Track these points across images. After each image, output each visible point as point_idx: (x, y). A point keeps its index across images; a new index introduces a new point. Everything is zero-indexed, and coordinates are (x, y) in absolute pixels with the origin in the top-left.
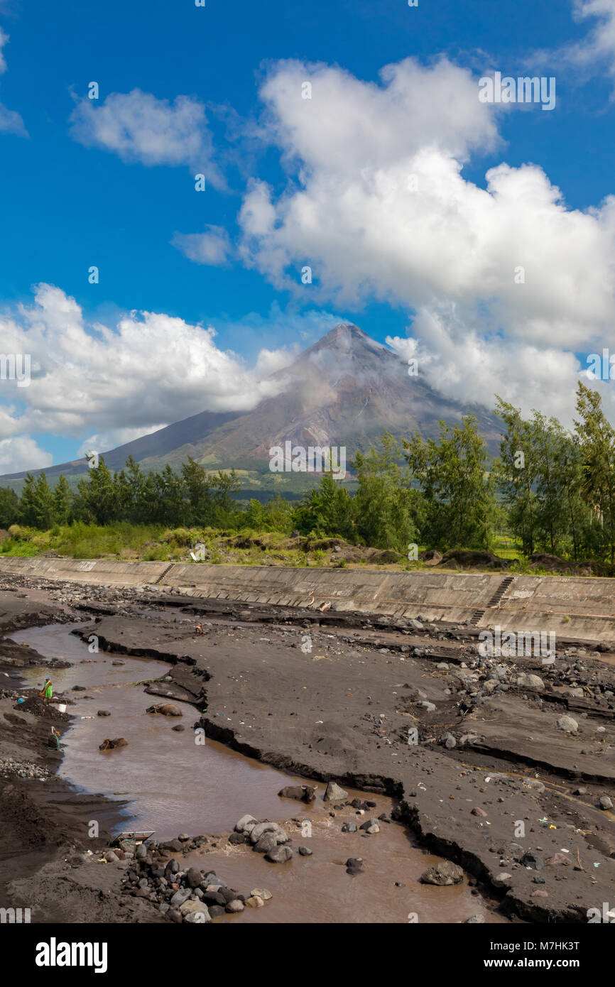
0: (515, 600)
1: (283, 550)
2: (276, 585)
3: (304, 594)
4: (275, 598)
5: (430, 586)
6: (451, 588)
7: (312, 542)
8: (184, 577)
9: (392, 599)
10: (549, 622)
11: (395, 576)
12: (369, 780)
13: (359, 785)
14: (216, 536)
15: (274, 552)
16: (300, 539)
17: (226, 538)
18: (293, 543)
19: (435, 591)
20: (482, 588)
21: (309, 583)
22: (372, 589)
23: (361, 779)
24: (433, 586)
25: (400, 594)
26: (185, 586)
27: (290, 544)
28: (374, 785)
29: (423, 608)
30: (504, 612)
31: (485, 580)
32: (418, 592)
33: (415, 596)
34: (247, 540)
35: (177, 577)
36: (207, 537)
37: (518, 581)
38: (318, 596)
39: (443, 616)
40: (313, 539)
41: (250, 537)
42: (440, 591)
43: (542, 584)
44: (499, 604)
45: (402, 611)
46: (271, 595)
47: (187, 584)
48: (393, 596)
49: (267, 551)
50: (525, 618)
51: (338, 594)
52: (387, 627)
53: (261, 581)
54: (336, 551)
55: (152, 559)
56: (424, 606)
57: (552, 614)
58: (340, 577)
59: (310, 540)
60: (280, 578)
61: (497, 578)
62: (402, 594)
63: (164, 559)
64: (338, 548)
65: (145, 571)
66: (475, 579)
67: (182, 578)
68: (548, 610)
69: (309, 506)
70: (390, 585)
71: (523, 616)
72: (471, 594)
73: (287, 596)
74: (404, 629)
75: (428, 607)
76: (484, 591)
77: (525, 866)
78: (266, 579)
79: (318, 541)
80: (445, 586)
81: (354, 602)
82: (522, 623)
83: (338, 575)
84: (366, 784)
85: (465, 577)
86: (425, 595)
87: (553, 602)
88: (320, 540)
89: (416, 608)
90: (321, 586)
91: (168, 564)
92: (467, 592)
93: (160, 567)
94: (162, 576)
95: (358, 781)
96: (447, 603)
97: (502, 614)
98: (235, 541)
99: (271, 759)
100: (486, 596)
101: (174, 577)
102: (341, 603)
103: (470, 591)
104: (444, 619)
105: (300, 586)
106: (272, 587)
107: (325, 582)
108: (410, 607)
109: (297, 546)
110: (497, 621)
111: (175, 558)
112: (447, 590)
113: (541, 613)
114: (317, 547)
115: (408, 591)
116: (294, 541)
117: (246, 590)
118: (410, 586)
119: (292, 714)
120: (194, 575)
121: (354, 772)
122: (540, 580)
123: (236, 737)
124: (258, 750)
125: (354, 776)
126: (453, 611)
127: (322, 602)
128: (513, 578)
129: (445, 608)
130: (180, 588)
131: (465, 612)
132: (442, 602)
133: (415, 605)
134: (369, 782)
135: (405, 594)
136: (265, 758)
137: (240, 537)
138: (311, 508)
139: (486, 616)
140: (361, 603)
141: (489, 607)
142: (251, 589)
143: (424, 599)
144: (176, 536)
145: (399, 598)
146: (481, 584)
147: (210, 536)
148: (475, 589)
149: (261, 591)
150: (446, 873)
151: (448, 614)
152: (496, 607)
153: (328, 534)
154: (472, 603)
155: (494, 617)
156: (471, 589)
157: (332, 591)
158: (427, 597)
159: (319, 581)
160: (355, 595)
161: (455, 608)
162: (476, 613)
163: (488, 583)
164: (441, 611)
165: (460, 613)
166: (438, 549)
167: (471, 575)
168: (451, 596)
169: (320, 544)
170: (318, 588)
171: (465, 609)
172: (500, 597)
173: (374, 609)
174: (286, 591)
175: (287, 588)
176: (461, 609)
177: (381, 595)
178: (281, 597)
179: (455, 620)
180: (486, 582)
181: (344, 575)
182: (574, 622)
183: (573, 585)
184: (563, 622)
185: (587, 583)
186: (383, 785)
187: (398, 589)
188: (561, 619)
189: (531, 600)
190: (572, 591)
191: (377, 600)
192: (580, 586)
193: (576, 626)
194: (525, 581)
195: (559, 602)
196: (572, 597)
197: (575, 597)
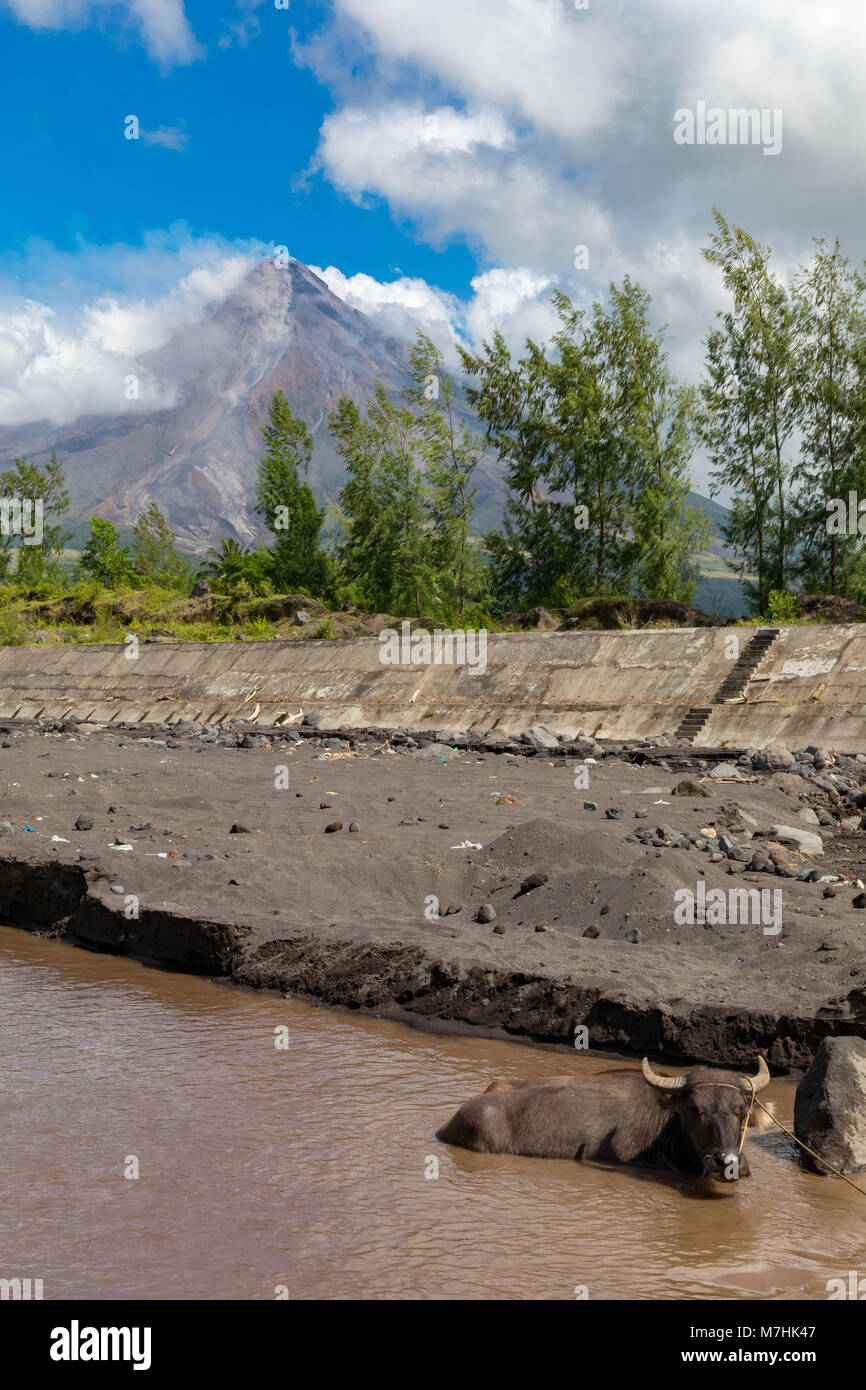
0: (786, 682)
1: (173, 623)
2: (160, 682)
3: (232, 699)
4: (161, 712)
5: (555, 662)
6: (614, 663)
7: (241, 604)
9: (459, 698)
14: (13, 600)
15: (150, 625)
16: (214, 601)
17: (35, 604)
18: (198, 609)
20: (694, 659)
21: (245, 675)
22: (405, 680)
24: (565, 662)
25: (479, 684)
27: (188, 612)
29: (544, 713)
30: (763, 710)
31: (702, 641)
32: (526, 679)
33: (518, 688)
34: (87, 607)
37: (791, 638)
38: (269, 704)
39: (599, 727)
40: (245, 598)
41: (93, 598)
42: (582, 674)
43: (857, 641)
44: (745, 693)
46: (149, 704)
48: (460, 691)
49: (135, 624)
51: (321, 693)
53: (124, 677)
54: (299, 623)
56: (547, 707)
58: (324, 656)
59: (236, 600)
60: (170, 667)
62: (485, 686)
64: (302, 615)
66: (673, 640)
69: (221, 572)
72: (666, 674)
73: (189, 705)
75: (558, 709)
76: (702, 667)
78: (136, 670)
79: (256, 601)
80: (596, 659)
81: (364, 709)
83: (319, 652)
85: (648, 636)
86: (547, 685)
88: (260, 599)
89: (524, 714)
90: (274, 679)
92: (656, 671)
96: (607, 698)
97: (758, 715)
98: (56, 608)
100: (709, 676)
102: (329, 713)
103: (664, 668)
104: (601, 735)
105: (222, 683)
106: (150, 689)
107: (284, 670)
108: (509, 712)
109: (207, 615)
110: (747, 732)
112: (603, 669)
114: (254, 614)
115: (500, 676)
116: (197, 605)
117: (86, 697)
118: (505, 666)
119: (329, 830)
122: (851, 633)
124: (222, 928)
126: (626, 714)
127: (279, 713)
128: (777, 632)
129: (604, 709)
131: (657, 716)
132: (591, 697)
133: (522, 707)
135: (494, 686)
137: (71, 599)
138: (225, 575)
139: (714, 721)
140: (379, 709)
141: (720, 701)
142: (99, 694)
143: (543, 695)
145: (478, 696)
146: (690, 651)
148: (674, 663)
149: (123, 699)
151: (612, 723)
152: (737, 700)
153: (278, 586)
154: (673, 695)
155: (738, 723)
156: (668, 663)
157: (305, 689)
158: (552, 688)
159: (271, 667)
160: (364, 694)
161: (629, 707)
162: (688, 717)
163: (710, 646)
164: (593, 717)
165: (644, 718)
166: (549, 607)
167: (663, 631)
168: (615, 682)
169: (262, 609)
170: (269, 684)
171: (656, 708)
172: (745, 678)
173: (415, 721)
174: (187, 695)
175: (190, 689)
176: (645, 708)
177: (430, 689)
178: (175, 708)
179: (631, 735)
180: (704, 646)
181: (332, 651)
187: (473, 676)
189: (831, 680)
191: (420, 701)
194: (809, 635)
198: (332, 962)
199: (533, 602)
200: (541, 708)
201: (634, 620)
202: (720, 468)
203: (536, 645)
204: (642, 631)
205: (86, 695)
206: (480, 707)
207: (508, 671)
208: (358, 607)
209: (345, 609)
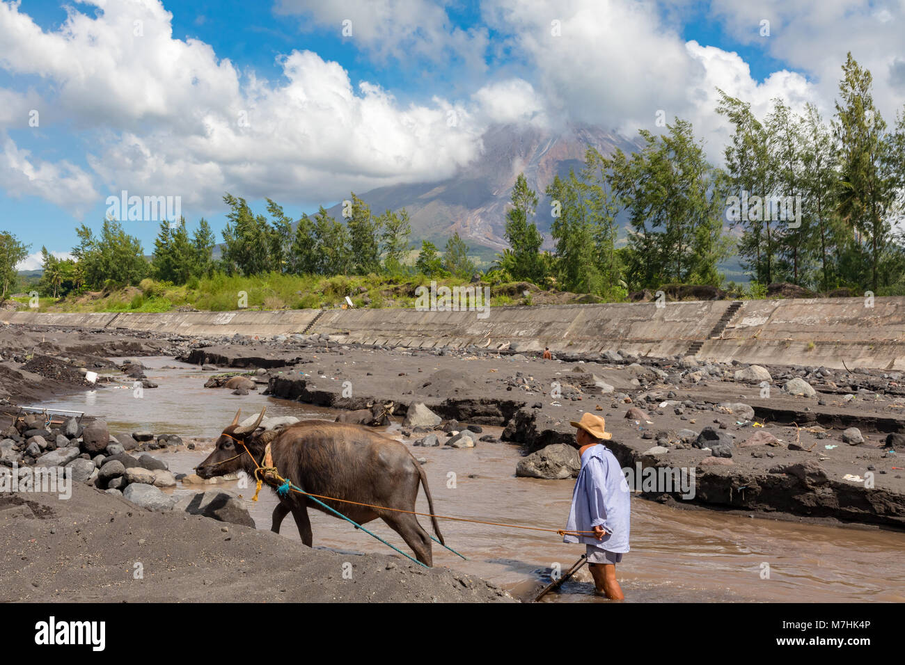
0: (743, 329)
2: (445, 327)
3: (478, 336)
4: (443, 342)
5: (634, 318)
6: (662, 319)
7: (495, 287)
8: (336, 324)
9: (586, 336)
10: (786, 351)
11: (592, 309)
12: (480, 408)
13: (463, 415)
14: (381, 284)
17: (392, 286)
19: (639, 324)
20: (700, 317)
21: (486, 324)
22: (562, 327)
23: (467, 407)
24: (639, 318)
25: (597, 329)
26: (337, 334)
28: (487, 414)
29: (624, 344)
30: (728, 343)
31: (706, 307)
32: (619, 327)
33: (615, 331)
35: (328, 324)
36: (370, 285)
37: (748, 306)
38: (495, 338)
39: (650, 351)
40: (497, 283)
41: (421, 283)
42: (647, 324)
43: (780, 308)
44: (722, 334)
45: (597, 349)
46: (438, 338)
47: (338, 331)
48: (588, 332)
50: (755, 348)
51: (521, 334)
52: (577, 359)
53: (427, 324)
54: (522, 297)
55: (301, 308)
56: (627, 341)
57: (791, 342)
58: (524, 314)
59: (493, 284)
60: (450, 320)
61: (722, 306)
62: (599, 330)
63: (316, 306)
64: (526, 293)
65: (292, 319)
66: (692, 307)
67: (334, 325)
68: (786, 337)
70: (585, 320)
71: (752, 346)
72: (687, 324)
73: (457, 339)
74: (597, 361)
75: (631, 342)
76: (704, 321)
77: (700, 448)
78: (433, 321)
79: (502, 285)
80: (654, 317)
81: (540, 342)
82: (751, 353)
83: (522, 312)
84: (474, 413)
85: (680, 305)
86: (629, 330)
87: (793, 328)
88: (505, 284)
89: (616, 345)
90: (499, 326)
91: (319, 311)
92: (682, 323)
93: (308, 315)
94: (311, 324)
95: (463, 409)
96: (656, 337)
97: (726, 345)
98: (403, 289)
99: (348, 402)
100: (707, 325)
101: (324, 325)
102: (523, 343)
103: (685, 321)
104: (650, 355)
105: (474, 328)
106: (439, 331)
107: (504, 322)
108: (608, 343)
110: (719, 354)
111: (326, 305)
112: (657, 322)
113: (777, 342)
114: (502, 292)
115: (607, 325)
117: (408, 335)
118: (610, 320)
120: (348, 322)
121: (457, 398)
122: (777, 304)
123: (307, 387)
124: (332, 394)
125: (456, 403)
126: (663, 345)
127: (499, 344)
128: (742, 303)
129: (654, 342)
130: (330, 336)
131: (678, 346)
132: (650, 336)
133: (615, 341)
134: (480, 411)
135: (604, 330)
136: (340, 403)
137: (409, 284)
139: (704, 348)
140: (548, 341)
141: (709, 338)
142: (415, 333)
143: (627, 334)
144: (333, 285)
145: (595, 335)
146: (700, 313)
147: (373, 284)
148: (691, 319)
149: (426, 336)
150: (559, 460)
151: (656, 349)
152: (718, 338)
153: (515, 277)
154: (688, 335)
155: (715, 349)
156: (687, 319)
157: (514, 331)
158: (631, 331)
159: (499, 320)
160: (542, 334)
161: (665, 341)
162: (692, 346)
163: (709, 310)
164: (647, 346)
165: (672, 346)
166: (650, 289)
167: (687, 303)
168: (662, 328)
169: (506, 289)
170: (497, 328)
171: (678, 341)
172: (723, 326)
173: (563, 348)
174: (457, 334)
175: (459, 330)
176: (673, 342)
177: (573, 331)
178: (450, 340)
179: (664, 355)
180: (706, 310)
181: (529, 312)
182: (821, 349)
183: (820, 307)
184: (806, 351)
185: (840, 304)
186: (500, 412)
187: (594, 325)
188: (803, 346)
189: (764, 328)
190: (818, 313)
191: (568, 338)
192: (830, 307)
193: (823, 354)
194: (757, 305)
195: (801, 328)
196: (818, 322)
197: (823, 322)
199: (643, 286)
200: (625, 341)
201: (677, 297)
203: (626, 310)
204: (678, 303)
205: (409, 334)
206: (595, 341)
207: (611, 322)
208: (556, 288)
209: (548, 289)
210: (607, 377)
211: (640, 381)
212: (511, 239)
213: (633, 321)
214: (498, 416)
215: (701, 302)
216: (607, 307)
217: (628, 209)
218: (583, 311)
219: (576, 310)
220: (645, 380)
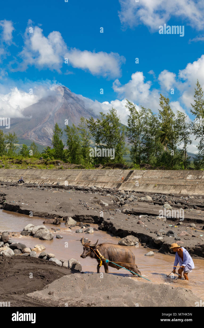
0: (134, 179)
1: (36, 165)
2: (33, 176)
3: (45, 179)
4: (33, 181)
5: (99, 175)
6: (108, 175)
7: (48, 161)
9: (83, 180)
10: (148, 187)
11: (84, 171)
12: (86, 218)
13: (81, 220)
14: (7, 159)
15: (32, 165)
16: (43, 160)
17: (11, 160)
18: (41, 162)
19: (100, 177)
20: (120, 175)
21: (48, 175)
22: (74, 177)
23: (82, 217)
24: (100, 175)
25: (86, 178)
27: (39, 162)
28: (88, 220)
29: (96, 183)
30: (130, 184)
31: (122, 172)
32: (94, 177)
33: (92, 179)
34: (21, 161)
37: (136, 172)
38: (51, 180)
39: (104, 186)
40: (49, 160)
41: (22, 159)
42: (103, 177)
43: (146, 173)
44: (128, 181)
45: (87, 185)
46: (31, 180)
48: (83, 179)
49: (29, 165)
51: (60, 179)
52: (81, 189)
53: (27, 175)
54: (59, 165)
56: (97, 182)
57: (149, 184)
58: (61, 172)
59: (47, 160)
60: (35, 173)
61: (127, 171)
62: (87, 179)
66: (118, 172)
68: (148, 182)
70: (82, 175)
72: (116, 177)
73: (38, 180)
74: (88, 190)
75: (98, 183)
77: (168, 236)
78: (29, 174)
79: (51, 161)
80: (105, 174)
82: (137, 188)
83: (60, 171)
84: (84, 219)
86: (97, 178)
87: (150, 179)
88: (52, 161)
89: (93, 183)
90: (52, 176)
92: (114, 177)
96: (106, 181)
97: (129, 185)
98: (15, 161)
99: (38, 214)
102: (61, 182)
104: (105, 187)
105: (43, 176)
106: (31, 177)
107: (54, 175)
108: (90, 183)
109: (42, 163)
110: (127, 187)
112: (106, 176)
113: (145, 184)
114: (50, 163)
115: (90, 177)
116: (40, 161)
118: (91, 175)
119: (46, 202)
121: (79, 215)
122: (145, 171)
123: (20, 208)
126: (109, 184)
127: (53, 182)
128: (134, 171)
129: (106, 183)
131: (113, 184)
132: (104, 181)
133: (93, 182)
135: (89, 178)
136: (35, 214)
137: (18, 159)
138: (47, 153)
139: (122, 185)
140: (70, 182)
141: (123, 182)
143: (97, 180)
145: (86, 180)
146: (120, 173)
147: (4, 159)
148: (117, 176)
149: (26, 179)
150: (131, 240)
151: (106, 185)
152: (126, 182)
153: (55, 158)
154: (117, 181)
155: (126, 186)
156: (116, 175)
157: (58, 178)
158: (98, 179)
159: (52, 174)
160: (67, 179)
161: (109, 183)
162: (118, 185)
163: (123, 173)
164: (104, 184)
165: (112, 185)
166: (101, 164)
167: (116, 170)
168: (108, 178)
169: (52, 162)
170: (52, 177)
171: (113, 183)
172: (128, 178)
173: (75, 184)
174: (38, 178)
175: (38, 177)
176: (112, 183)
177: (78, 179)
178: (35, 181)
179: (109, 187)
180: (122, 173)
181: (62, 171)
182: (159, 187)
183: (158, 173)
184: (154, 187)
185: (164, 172)
186: (93, 219)
187: (85, 177)
188: (153, 186)
189: (141, 179)
190: (158, 175)
191: (76, 181)
192: (161, 173)
193: (160, 188)
194: (139, 172)
195: (152, 180)
196: (157, 178)
197: (159, 178)
198: (41, 214)
199: (99, 163)
200: (96, 182)
201: (112, 168)
202: (130, 141)
203: (96, 172)
204: (113, 170)
206: (86, 182)
208: (69, 162)
209: (67, 163)
210: (104, 200)
211: (114, 201)
212: (54, 145)
213: (98, 176)
214: (92, 220)
215: (121, 170)
216: (90, 171)
217: (94, 137)
218: (81, 172)
219: (79, 171)
220: (115, 201)
